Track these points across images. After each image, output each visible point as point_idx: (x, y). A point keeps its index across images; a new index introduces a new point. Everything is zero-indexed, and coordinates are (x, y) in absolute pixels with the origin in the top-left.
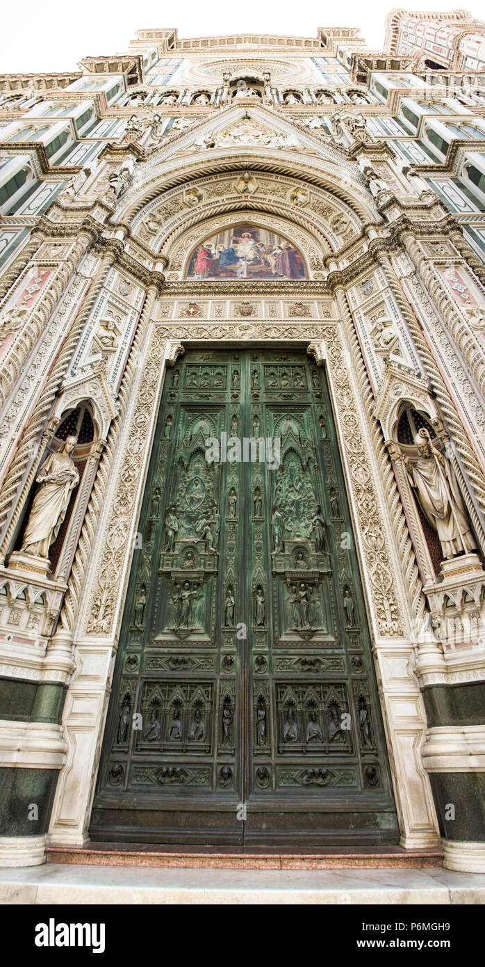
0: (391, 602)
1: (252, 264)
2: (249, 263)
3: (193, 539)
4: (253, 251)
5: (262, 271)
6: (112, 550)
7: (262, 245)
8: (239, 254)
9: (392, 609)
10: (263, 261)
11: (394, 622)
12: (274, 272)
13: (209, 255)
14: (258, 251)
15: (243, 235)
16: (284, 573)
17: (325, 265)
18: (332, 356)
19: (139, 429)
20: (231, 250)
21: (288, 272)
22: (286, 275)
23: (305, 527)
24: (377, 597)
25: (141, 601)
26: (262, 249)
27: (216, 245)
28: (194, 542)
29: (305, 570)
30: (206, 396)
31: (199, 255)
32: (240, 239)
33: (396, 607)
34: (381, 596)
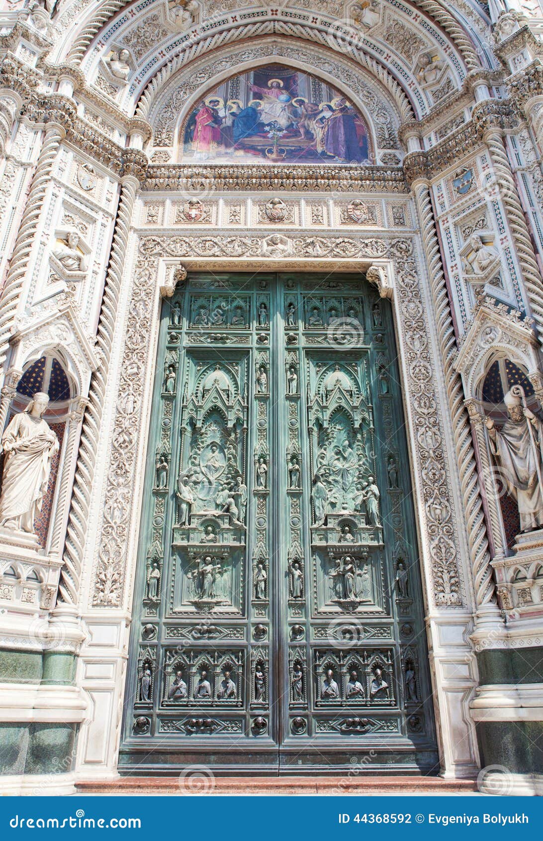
0: (452, 574)
1: (284, 137)
2: (280, 134)
3: (213, 512)
4: (287, 113)
5: (301, 149)
6: (113, 524)
7: (301, 102)
8: (264, 119)
9: (453, 581)
10: (302, 131)
11: (454, 593)
12: (320, 149)
13: (217, 119)
14: (295, 113)
15: (269, 83)
16: (326, 547)
17: (401, 140)
18: (402, 284)
19: (131, 383)
20: (250, 111)
21: (343, 150)
22: (339, 155)
23: (353, 499)
24: (436, 570)
25: (154, 575)
26: (301, 110)
27: (226, 102)
28: (214, 516)
29: (352, 544)
30: (222, 338)
31: (198, 119)
32: (266, 90)
33: (457, 579)
34: (440, 569)
